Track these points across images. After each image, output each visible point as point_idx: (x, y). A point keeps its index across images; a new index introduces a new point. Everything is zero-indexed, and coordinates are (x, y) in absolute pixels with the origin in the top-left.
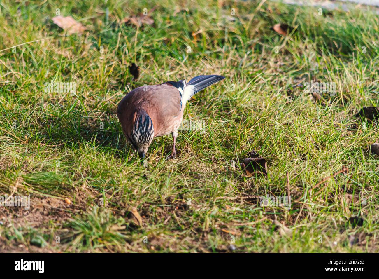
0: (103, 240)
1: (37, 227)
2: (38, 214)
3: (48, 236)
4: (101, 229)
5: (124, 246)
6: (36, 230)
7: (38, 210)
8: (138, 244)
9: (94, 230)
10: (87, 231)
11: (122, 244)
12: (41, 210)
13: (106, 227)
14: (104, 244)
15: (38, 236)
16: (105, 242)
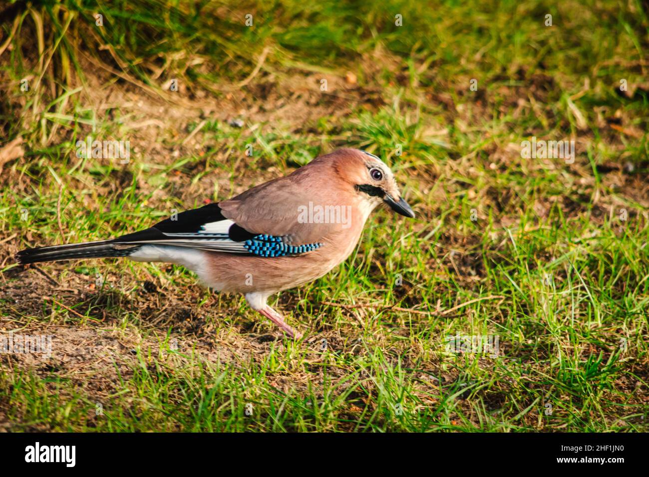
0: (409, 155)
1: (297, 132)
2: (300, 104)
3: (317, 150)
4: (406, 135)
5: (445, 165)
6: (297, 138)
7: (299, 97)
8: (469, 160)
9: (395, 136)
10: (382, 139)
11: (442, 162)
12: (306, 96)
13: (414, 132)
14: (411, 162)
15: (301, 151)
16: (413, 158)
